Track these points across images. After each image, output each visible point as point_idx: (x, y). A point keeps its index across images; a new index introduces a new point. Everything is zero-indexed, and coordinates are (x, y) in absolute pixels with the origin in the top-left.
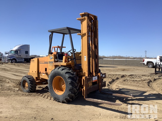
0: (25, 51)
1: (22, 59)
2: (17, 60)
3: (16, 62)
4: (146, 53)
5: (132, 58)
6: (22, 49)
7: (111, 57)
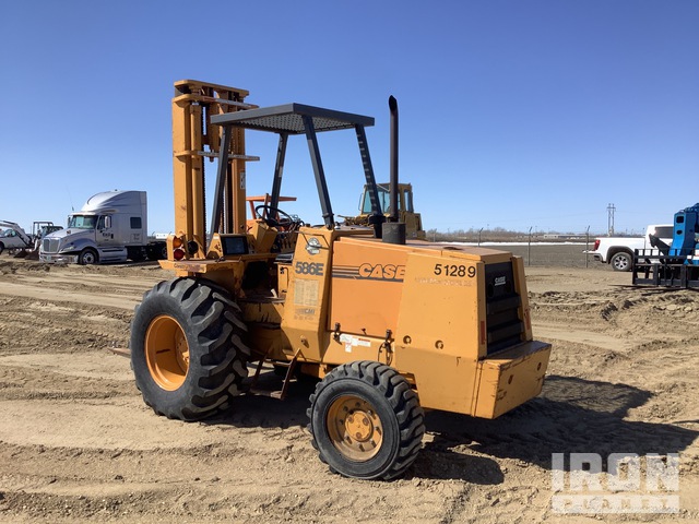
0: (132, 218)
1: (118, 247)
2: (101, 254)
3: (97, 261)
4: (611, 216)
5: (552, 237)
6: (117, 210)
7: (463, 235)
